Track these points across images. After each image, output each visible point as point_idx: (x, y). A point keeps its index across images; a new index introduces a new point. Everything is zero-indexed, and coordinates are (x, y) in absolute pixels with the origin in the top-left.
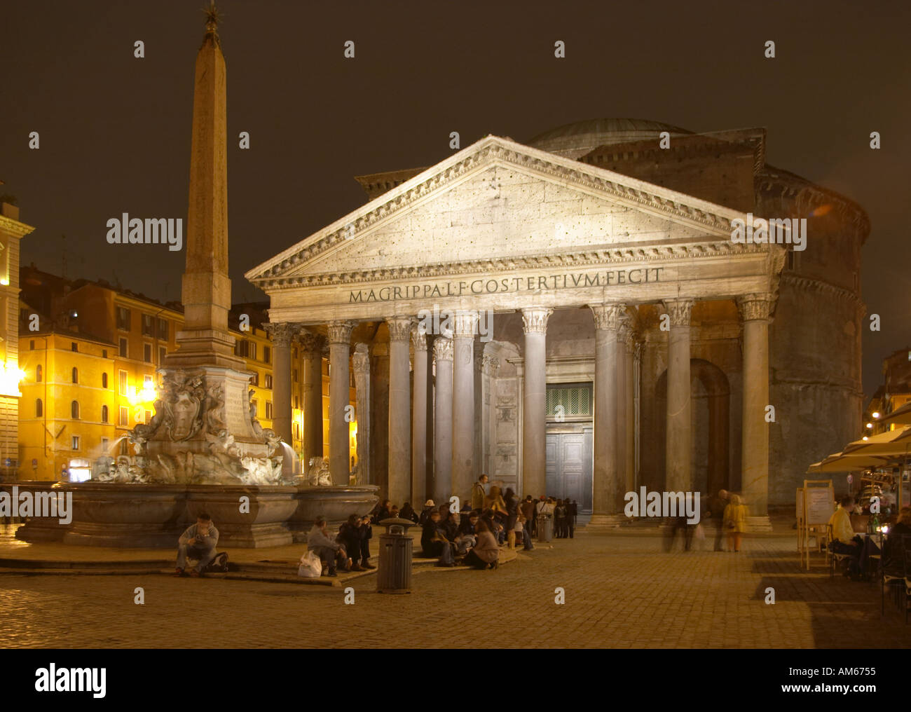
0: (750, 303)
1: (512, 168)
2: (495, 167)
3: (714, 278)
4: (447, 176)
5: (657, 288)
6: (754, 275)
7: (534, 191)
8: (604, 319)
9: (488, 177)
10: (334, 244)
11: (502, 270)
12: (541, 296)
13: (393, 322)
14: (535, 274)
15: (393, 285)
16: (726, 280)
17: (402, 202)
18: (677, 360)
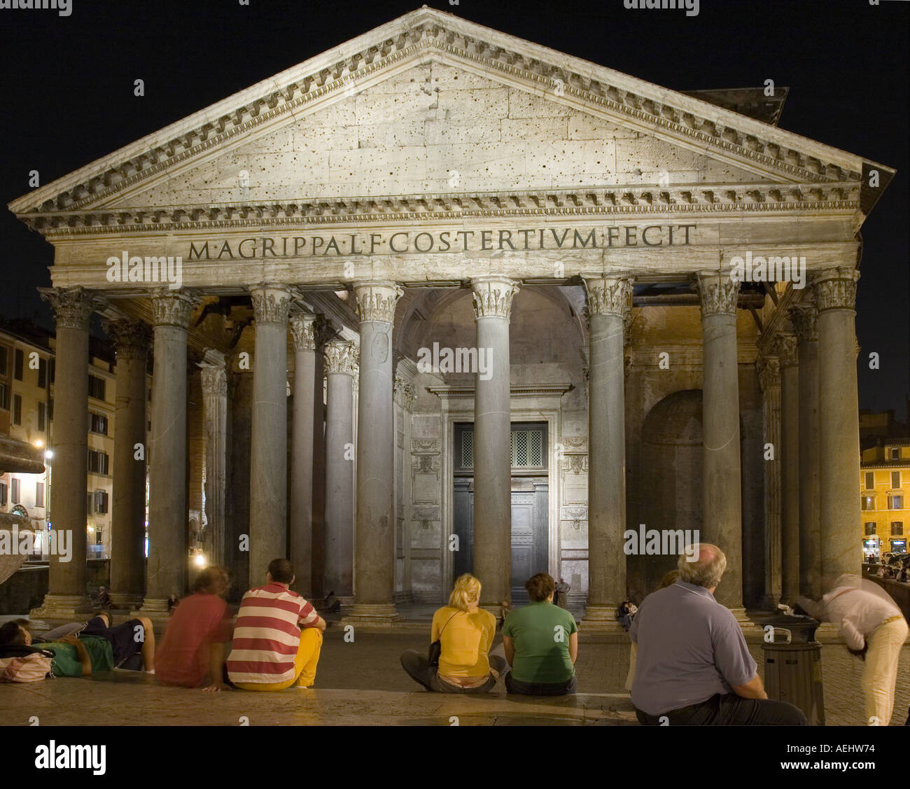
0: (831, 282)
1: (457, 65)
2: (430, 63)
3: (777, 244)
4: (354, 68)
5: (688, 254)
6: (836, 241)
7: (492, 101)
8: (604, 300)
9: (420, 76)
10: (164, 167)
11: (441, 217)
12: (504, 261)
13: (261, 293)
14: (495, 225)
15: (261, 235)
16: (794, 247)
17: (279, 105)
18: (721, 364)
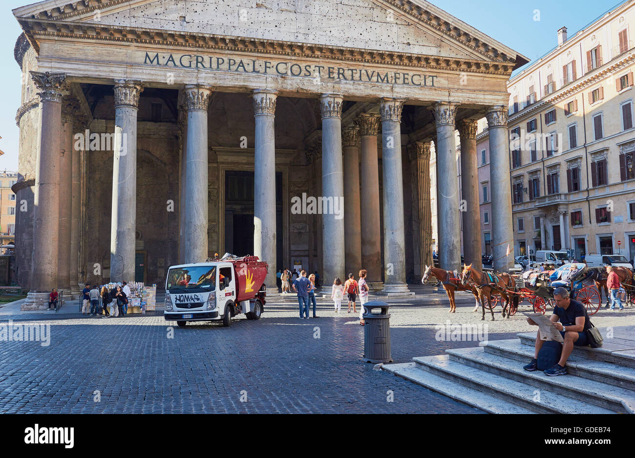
3: (475, 91)
5: (433, 92)
8: (394, 112)
11: (308, 56)
12: (342, 86)
13: (196, 90)
14: (336, 65)
15: (196, 53)
16: (482, 93)
